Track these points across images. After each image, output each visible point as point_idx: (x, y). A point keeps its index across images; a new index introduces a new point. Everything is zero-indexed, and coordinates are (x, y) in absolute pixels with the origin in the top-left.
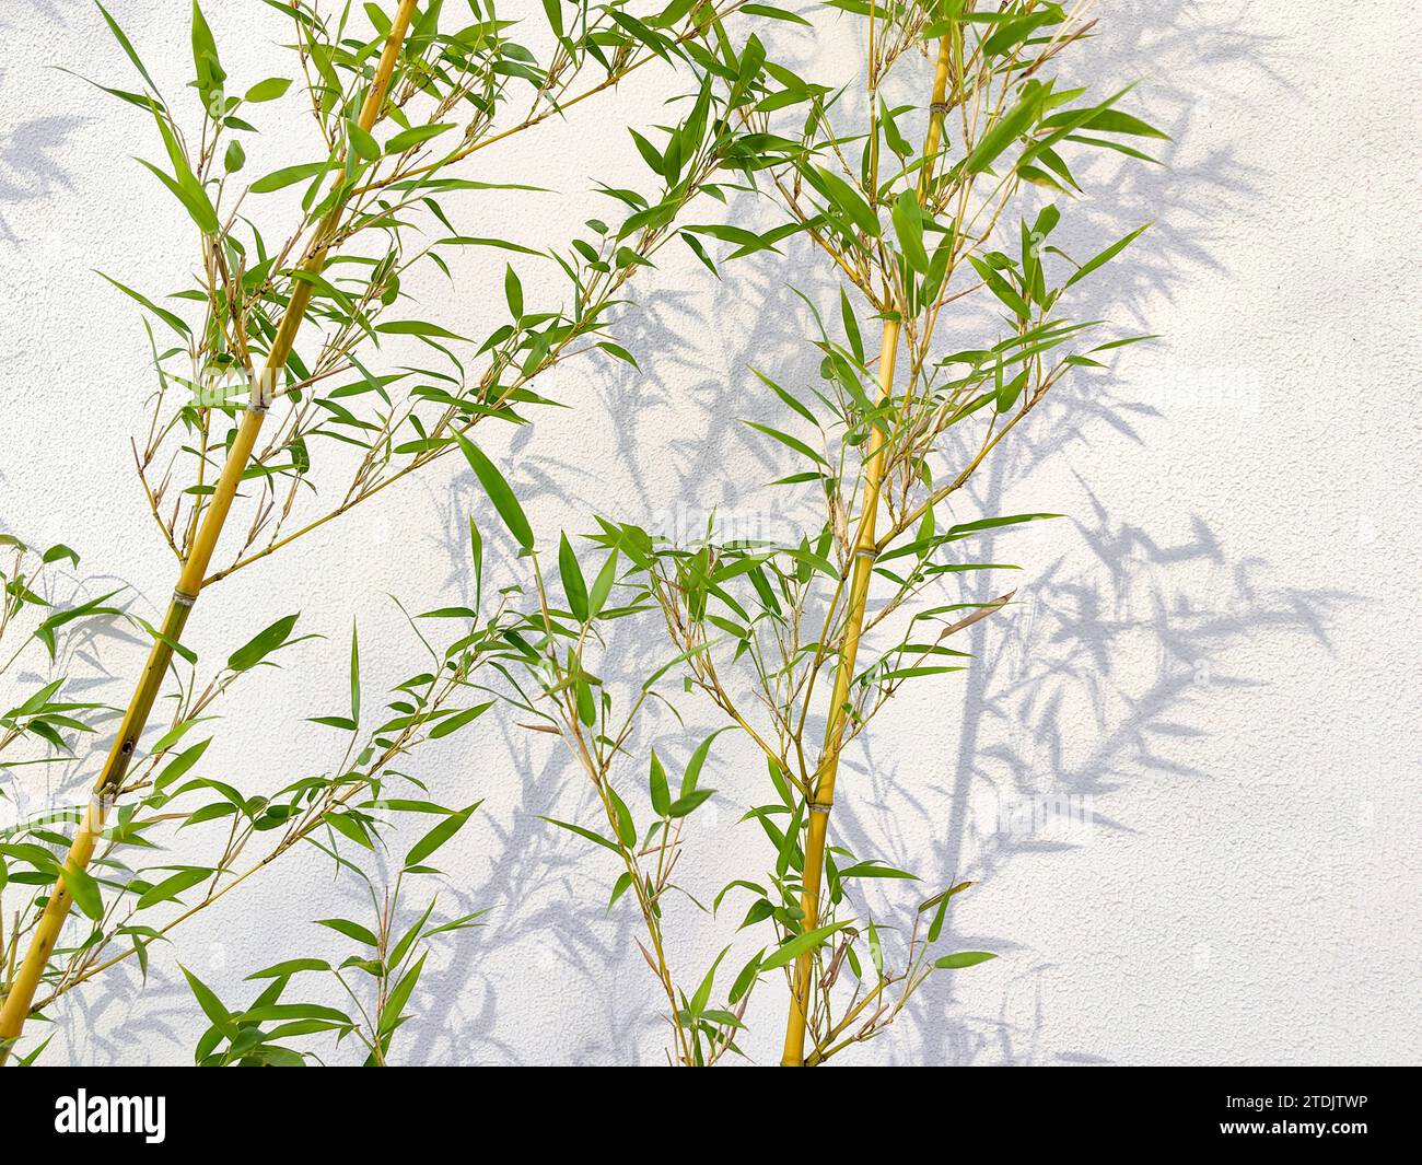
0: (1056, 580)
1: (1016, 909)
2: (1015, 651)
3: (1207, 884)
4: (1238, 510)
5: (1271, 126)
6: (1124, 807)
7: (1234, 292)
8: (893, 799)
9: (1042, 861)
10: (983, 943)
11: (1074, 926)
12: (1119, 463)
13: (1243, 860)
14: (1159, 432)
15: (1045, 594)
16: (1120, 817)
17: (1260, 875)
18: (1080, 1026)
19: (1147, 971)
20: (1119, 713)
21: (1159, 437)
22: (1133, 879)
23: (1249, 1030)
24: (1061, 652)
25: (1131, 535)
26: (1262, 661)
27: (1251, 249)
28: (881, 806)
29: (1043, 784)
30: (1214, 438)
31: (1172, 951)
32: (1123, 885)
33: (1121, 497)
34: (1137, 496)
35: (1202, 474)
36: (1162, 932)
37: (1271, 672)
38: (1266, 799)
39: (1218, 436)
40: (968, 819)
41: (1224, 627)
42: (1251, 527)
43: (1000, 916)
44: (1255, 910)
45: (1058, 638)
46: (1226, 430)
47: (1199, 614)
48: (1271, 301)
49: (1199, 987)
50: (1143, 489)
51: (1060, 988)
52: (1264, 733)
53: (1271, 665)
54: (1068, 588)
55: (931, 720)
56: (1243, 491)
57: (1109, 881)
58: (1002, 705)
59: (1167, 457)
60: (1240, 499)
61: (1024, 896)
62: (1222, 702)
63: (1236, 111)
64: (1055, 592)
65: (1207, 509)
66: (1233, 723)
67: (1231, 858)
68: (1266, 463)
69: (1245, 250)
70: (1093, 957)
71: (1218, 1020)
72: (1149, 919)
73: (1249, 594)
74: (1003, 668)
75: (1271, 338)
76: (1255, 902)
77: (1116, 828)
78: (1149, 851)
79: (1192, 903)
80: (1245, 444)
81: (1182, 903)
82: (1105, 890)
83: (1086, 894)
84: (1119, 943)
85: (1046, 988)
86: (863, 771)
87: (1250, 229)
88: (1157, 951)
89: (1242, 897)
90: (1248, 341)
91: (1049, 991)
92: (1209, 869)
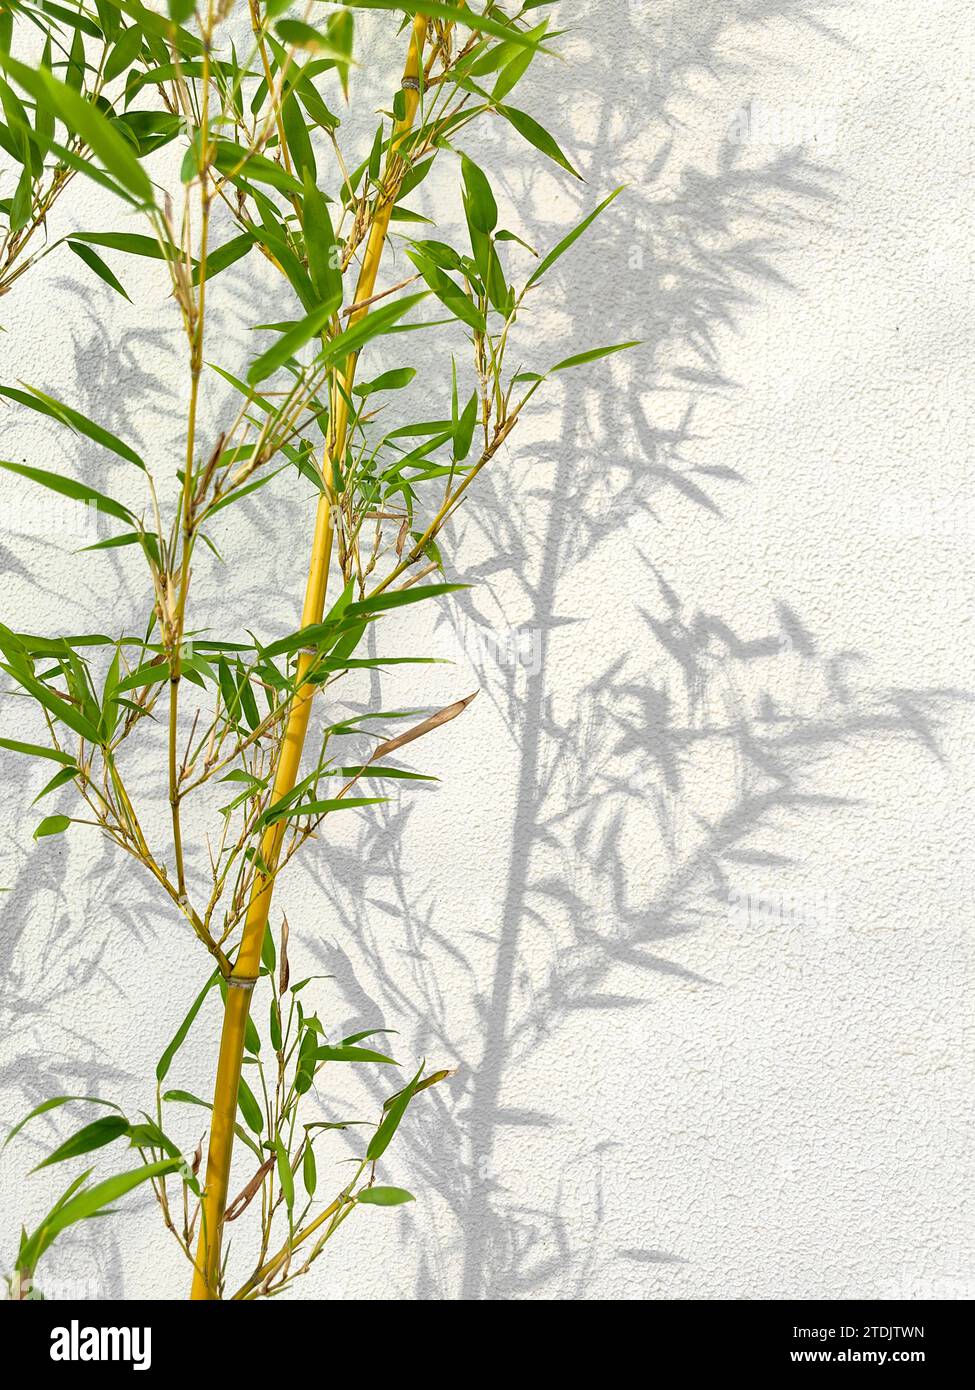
0: (618, 680)
1: (583, 1079)
2: (572, 766)
3: (811, 1050)
4: (848, 596)
5: (888, 137)
6: (711, 956)
7: (844, 335)
8: (430, 948)
9: (614, 1021)
10: (544, 1121)
11: (650, 1100)
12: (705, 543)
13: (853, 1020)
14: (754, 505)
15: (605, 698)
16: (705, 968)
17: (875, 1039)
18: (657, 1221)
19: (737, 1155)
20: (692, 839)
21: (754, 510)
22: (721, 1043)
23: (862, 1227)
24: (623, 766)
25: (707, 626)
26: (877, 779)
27: (864, 284)
28: (417, 955)
29: (605, 926)
30: (820, 511)
31: (768, 1131)
32: (709, 1050)
33: (707, 584)
34: (727, 582)
35: (806, 554)
36: (757, 1107)
37: (887, 791)
38: (881, 945)
39: (823, 508)
40: (518, 968)
41: (814, 735)
42: (863, 617)
43: (563, 1088)
44: (869, 1081)
45: (622, 749)
46: (833, 502)
47: (785, 718)
48: (888, 345)
49: (800, 1174)
50: (735, 573)
51: (633, 1175)
52: (878, 865)
53: (888, 783)
54: (630, 689)
55: (486, 851)
56: (854, 573)
57: (693, 1045)
58: (556, 830)
59: (764, 535)
60: (850, 583)
61: (592, 1064)
62: (829, 828)
63: (845, 121)
64: (617, 693)
65: (811, 596)
66: (841, 854)
67: (839, 1018)
68: (882, 540)
69: (856, 285)
70: (673, 1138)
71: (824, 1214)
72: (741, 1092)
73: (843, 695)
74: (558, 789)
75: (888, 390)
76: (869, 1072)
77: (700, 981)
78: (741, 1009)
79: (793, 1073)
80: (857, 517)
81: (780, 1072)
82: (688, 1057)
83: (666, 1061)
84: (704, 1120)
85: (618, 1174)
86: (395, 912)
87: (864, 260)
88: (750, 1131)
89: (853, 1064)
90: (861, 393)
91: (621, 1178)
92: (812, 1031)
